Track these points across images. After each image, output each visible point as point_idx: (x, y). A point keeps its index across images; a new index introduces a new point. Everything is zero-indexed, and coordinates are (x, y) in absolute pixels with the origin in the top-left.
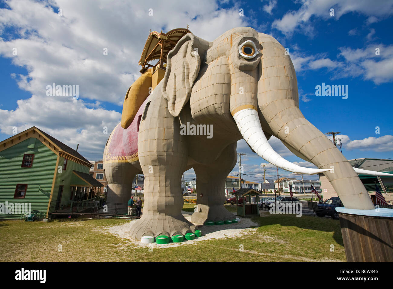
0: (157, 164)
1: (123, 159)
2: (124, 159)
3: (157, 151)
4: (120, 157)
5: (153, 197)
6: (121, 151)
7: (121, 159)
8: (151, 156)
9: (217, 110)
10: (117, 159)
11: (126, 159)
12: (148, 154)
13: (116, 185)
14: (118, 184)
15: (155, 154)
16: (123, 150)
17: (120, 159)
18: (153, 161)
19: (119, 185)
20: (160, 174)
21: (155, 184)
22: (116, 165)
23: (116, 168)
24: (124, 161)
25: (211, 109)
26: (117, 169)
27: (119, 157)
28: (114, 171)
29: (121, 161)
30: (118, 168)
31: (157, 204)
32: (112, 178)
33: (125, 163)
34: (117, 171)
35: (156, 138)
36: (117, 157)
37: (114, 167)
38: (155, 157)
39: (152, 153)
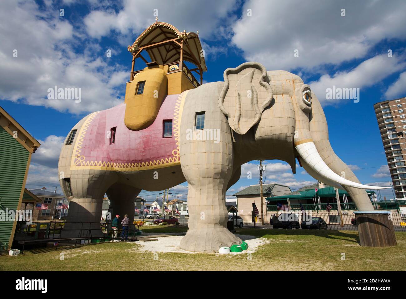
0: (219, 177)
1: (108, 166)
2: (110, 166)
3: (222, 165)
4: (104, 162)
5: (214, 209)
6: (105, 155)
7: (106, 166)
8: (215, 168)
9: (287, 138)
10: (100, 165)
11: (112, 166)
12: (213, 166)
13: (90, 199)
14: (93, 198)
15: (220, 167)
16: (108, 154)
17: (104, 166)
18: (216, 174)
19: (94, 200)
20: (219, 187)
21: (214, 197)
22: (96, 173)
23: (95, 177)
24: (109, 169)
25: (283, 136)
26: (96, 179)
27: (102, 163)
28: (91, 180)
29: (105, 168)
30: (98, 178)
31: (219, 217)
32: (86, 191)
33: (111, 171)
34: (95, 181)
35: (221, 151)
36: (100, 162)
37: (92, 175)
38: (219, 170)
39: (217, 166)
